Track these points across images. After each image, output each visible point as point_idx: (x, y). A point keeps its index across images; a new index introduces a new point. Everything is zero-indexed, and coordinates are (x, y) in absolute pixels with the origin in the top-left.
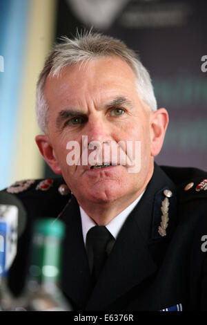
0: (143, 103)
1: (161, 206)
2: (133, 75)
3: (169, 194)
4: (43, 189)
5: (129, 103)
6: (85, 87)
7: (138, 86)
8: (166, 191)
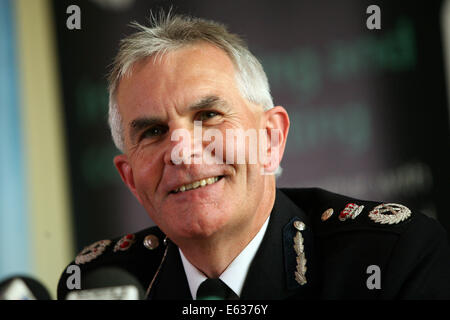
0: (247, 103)
1: (294, 243)
2: (232, 66)
3: (301, 226)
4: (123, 249)
5: (225, 104)
6: (162, 86)
7: (239, 80)
8: (297, 223)
